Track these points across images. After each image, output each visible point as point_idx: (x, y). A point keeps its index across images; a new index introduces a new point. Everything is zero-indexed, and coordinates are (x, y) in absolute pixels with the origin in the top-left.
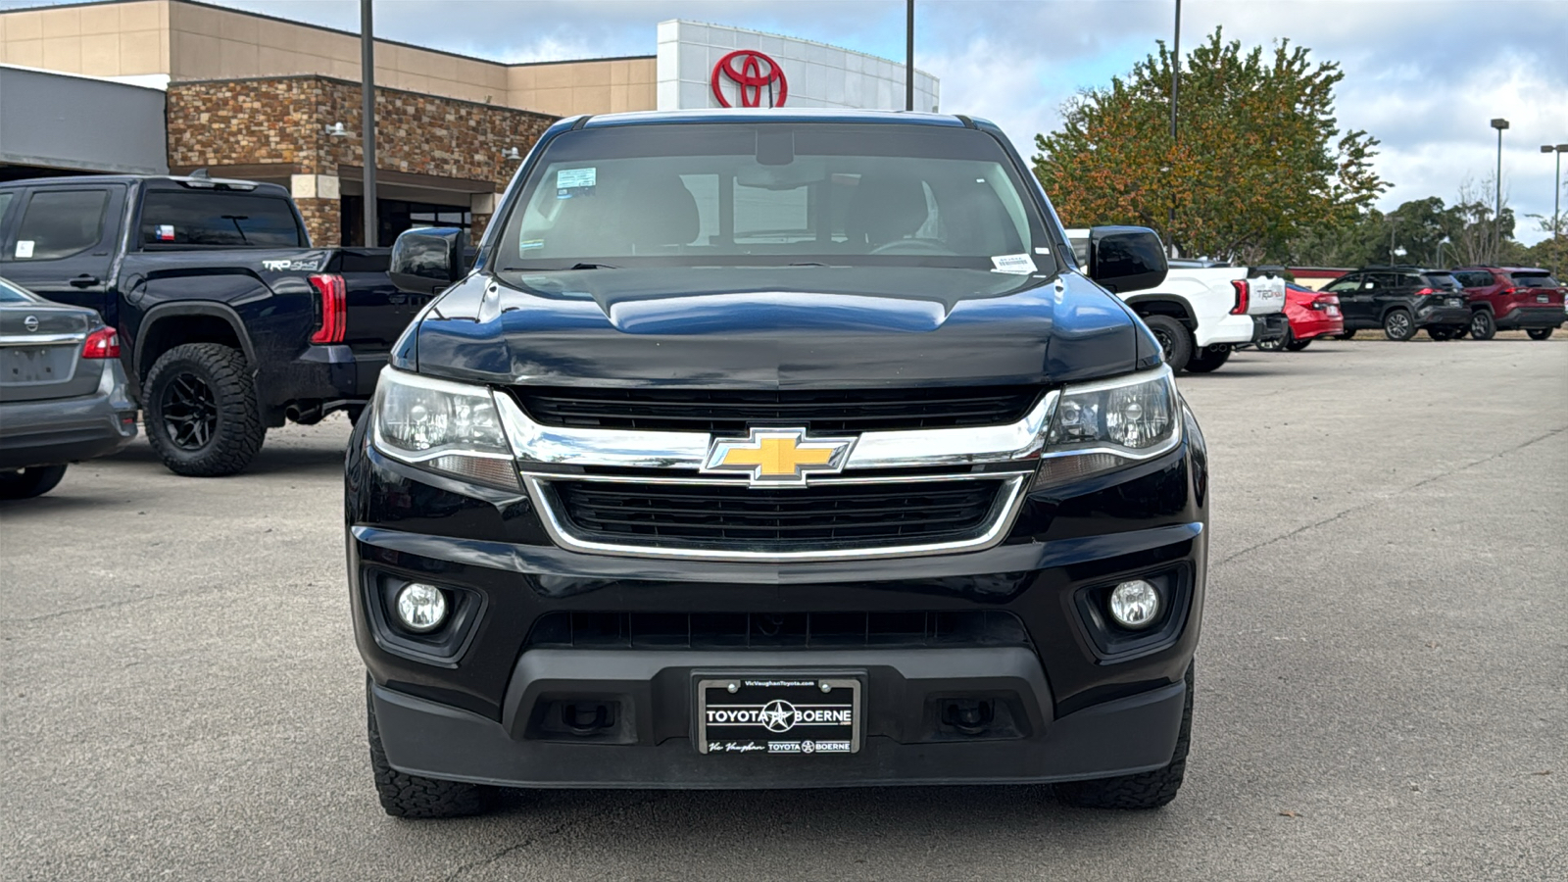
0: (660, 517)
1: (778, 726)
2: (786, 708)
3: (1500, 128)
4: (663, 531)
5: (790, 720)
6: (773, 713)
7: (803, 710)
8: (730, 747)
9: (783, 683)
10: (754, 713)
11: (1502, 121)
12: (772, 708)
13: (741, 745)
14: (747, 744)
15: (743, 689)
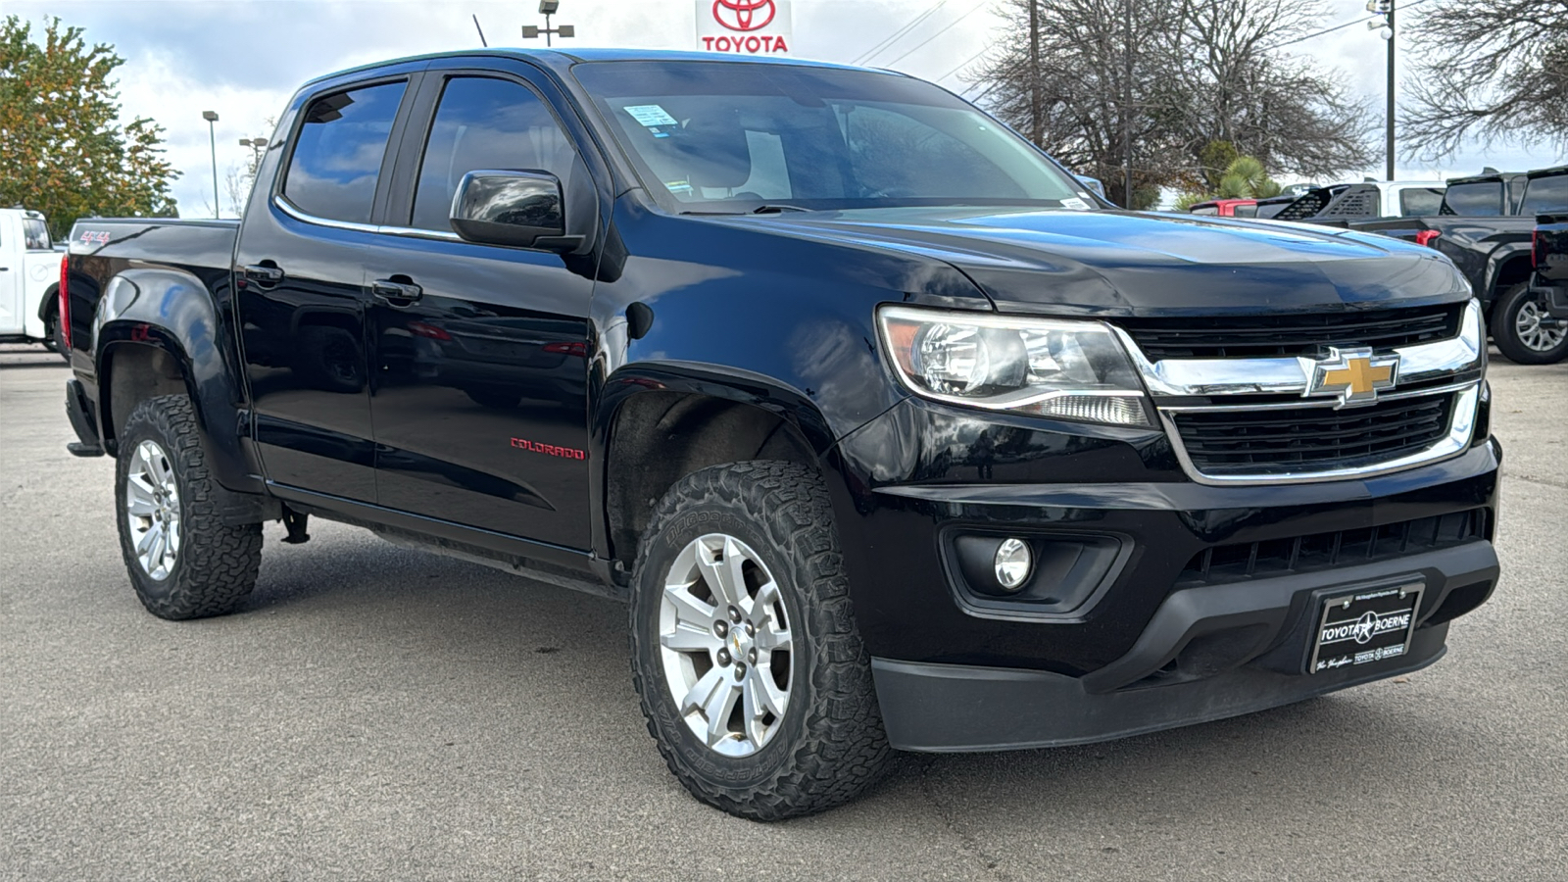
0: (1253, 445)
1: (1364, 638)
2: (1373, 619)
3: (211, 120)
4: (1257, 458)
5: (1371, 630)
6: (1363, 625)
7: (1381, 618)
8: (1331, 663)
9: (1380, 594)
10: (1351, 627)
11: (212, 113)
12: (1364, 621)
13: (1337, 660)
14: (1341, 659)
15: (1353, 603)
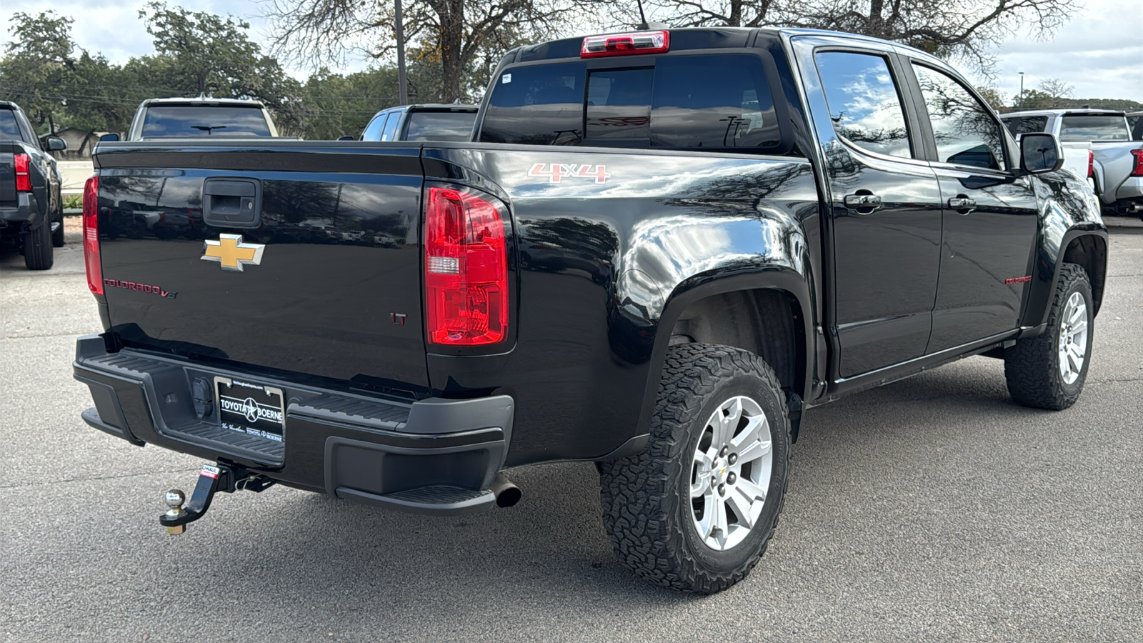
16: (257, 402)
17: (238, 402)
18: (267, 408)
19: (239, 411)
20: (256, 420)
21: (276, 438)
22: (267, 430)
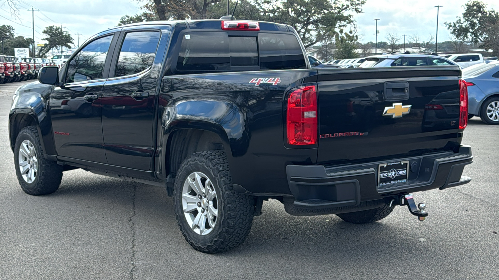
16: (396, 169)
17: (387, 172)
18: (399, 171)
19: (387, 176)
20: (395, 177)
21: (404, 181)
22: (400, 179)
